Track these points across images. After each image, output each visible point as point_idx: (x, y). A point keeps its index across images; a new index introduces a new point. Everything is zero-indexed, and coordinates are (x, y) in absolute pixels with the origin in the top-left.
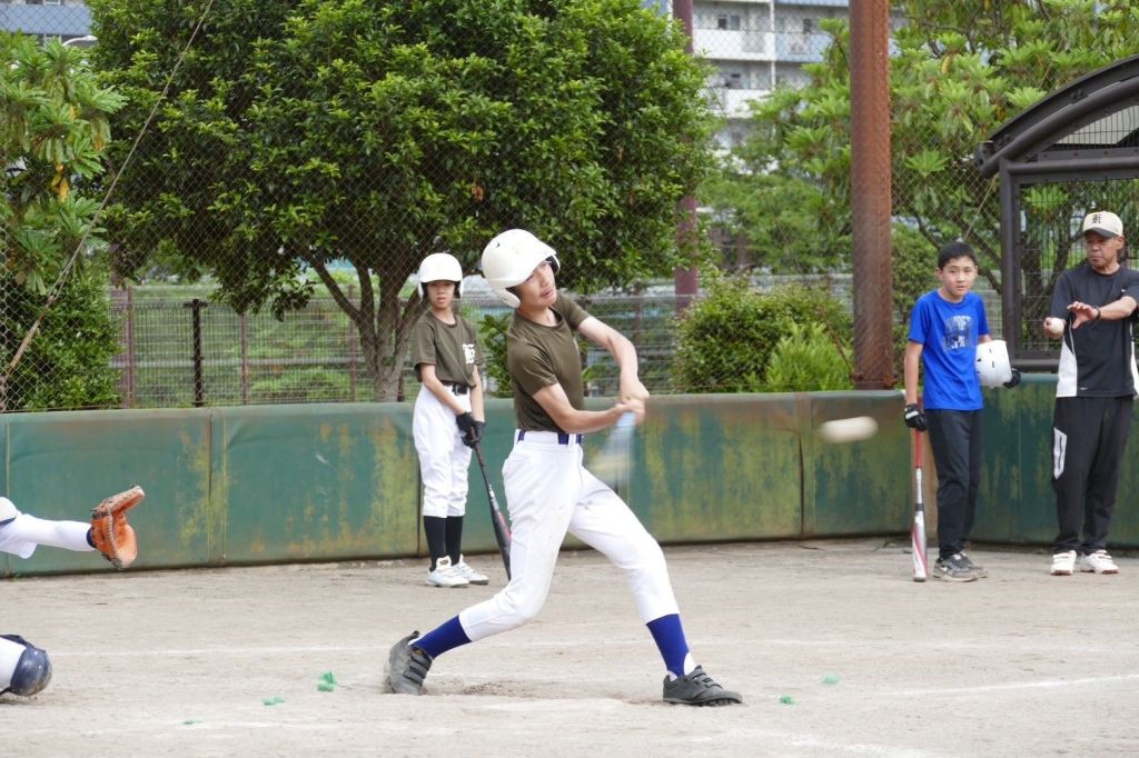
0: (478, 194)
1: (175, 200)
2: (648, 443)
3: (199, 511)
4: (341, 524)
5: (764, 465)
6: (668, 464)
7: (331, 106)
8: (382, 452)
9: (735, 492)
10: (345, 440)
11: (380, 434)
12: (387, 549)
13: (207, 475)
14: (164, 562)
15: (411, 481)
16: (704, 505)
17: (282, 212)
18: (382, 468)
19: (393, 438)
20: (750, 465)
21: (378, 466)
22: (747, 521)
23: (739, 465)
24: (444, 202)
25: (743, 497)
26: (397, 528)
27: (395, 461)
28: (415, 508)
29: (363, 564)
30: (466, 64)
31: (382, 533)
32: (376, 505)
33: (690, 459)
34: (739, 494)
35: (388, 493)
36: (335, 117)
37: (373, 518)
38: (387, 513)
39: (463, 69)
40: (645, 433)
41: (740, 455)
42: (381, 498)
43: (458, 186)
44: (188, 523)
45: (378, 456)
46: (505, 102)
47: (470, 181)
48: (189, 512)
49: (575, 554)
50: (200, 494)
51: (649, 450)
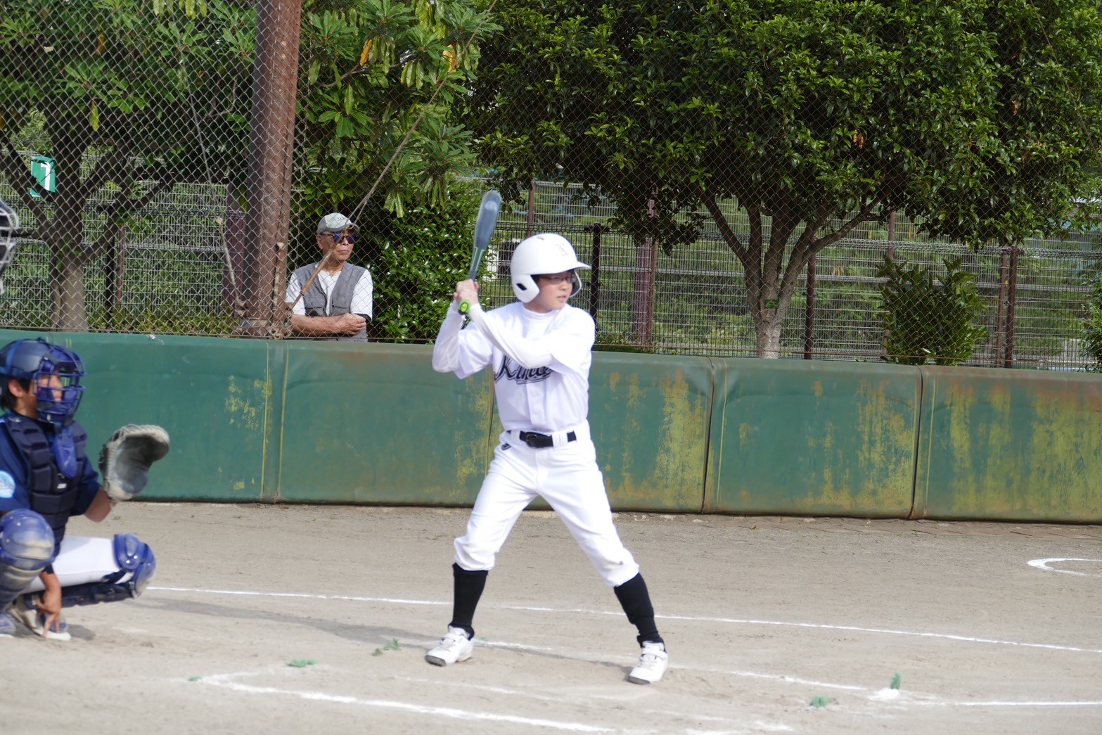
0: (858, 142)
1: (554, 128)
2: (954, 415)
3: (478, 452)
4: (624, 474)
5: (1076, 445)
6: (974, 439)
7: (716, 43)
8: (672, 405)
9: (1044, 472)
10: (634, 390)
11: (671, 387)
12: (670, 504)
13: (489, 415)
14: (437, 500)
15: (699, 437)
16: (1009, 483)
17: (659, 146)
18: (670, 421)
19: (684, 392)
20: (1061, 446)
21: (666, 419)
22: (1054, 502)
23: (1049, 444)
24: (826, 148)
25: (1051, 477)
26: (683, 481)
27: (685, 414)
28: (703, 464)
29: (644, 516)
30: (859, 8)
31: (666, 486)
32: (662, 459)
33: (997, 435)
34: (1048, 474)
35: (675, 447)
36: (719, 55)
37: (657, 471)
38: (672, 467)
39: (855, 13)
40: (951, 405)
41: (1052, 434)
42: (668, 451)
43: (839, 133)
44: (465, 462)
45: (668, 409)
46: (893, 51)
47: (851, 128)
48: (467, 452)
49: (869, 522)
50: (479, 434)
51: (954, 422)
